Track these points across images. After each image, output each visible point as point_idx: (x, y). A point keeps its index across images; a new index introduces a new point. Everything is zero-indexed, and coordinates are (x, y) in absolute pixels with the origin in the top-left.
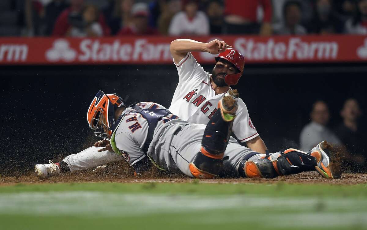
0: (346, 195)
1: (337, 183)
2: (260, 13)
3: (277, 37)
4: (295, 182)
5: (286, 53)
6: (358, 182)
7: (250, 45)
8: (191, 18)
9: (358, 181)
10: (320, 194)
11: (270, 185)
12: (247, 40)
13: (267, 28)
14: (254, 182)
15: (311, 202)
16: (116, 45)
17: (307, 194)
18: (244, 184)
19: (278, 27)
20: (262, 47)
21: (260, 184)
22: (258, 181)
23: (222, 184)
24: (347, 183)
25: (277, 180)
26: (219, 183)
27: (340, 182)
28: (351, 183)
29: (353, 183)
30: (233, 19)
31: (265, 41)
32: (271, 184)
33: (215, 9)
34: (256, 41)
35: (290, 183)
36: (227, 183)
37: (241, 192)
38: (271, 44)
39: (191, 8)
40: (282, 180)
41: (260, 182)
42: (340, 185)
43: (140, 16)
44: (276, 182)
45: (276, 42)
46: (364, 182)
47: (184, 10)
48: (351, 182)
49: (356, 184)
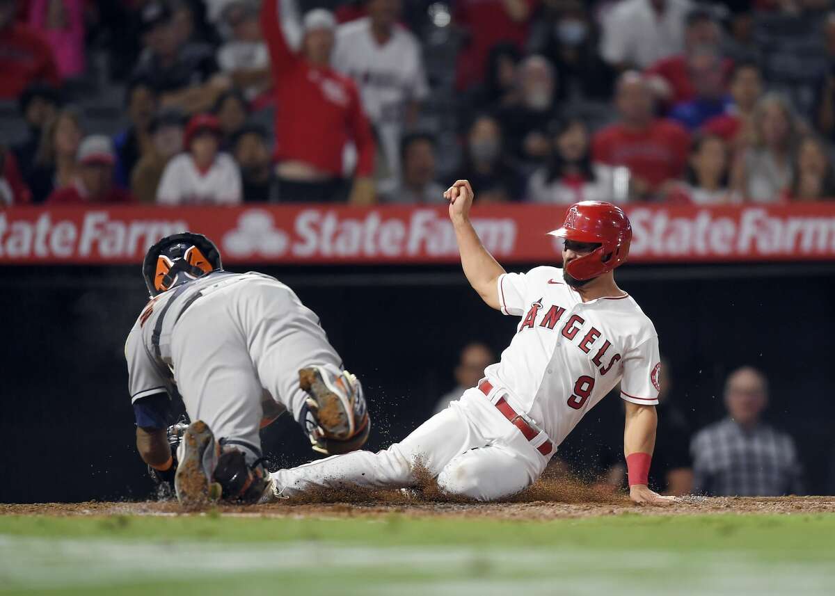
0: (535, 542)
1: (514, 518)
2: (350, 157)
3: (387, 207)
4: (425, 515)
5: (404, 242)
6: (557, 515)
7: (330, 224)
8: (204, 168)
9: (557, 512)
10: (476, 541)
11: (371, 522)
12: (324, 214)
13: (363, 190)
14: (338, 515)
15: (458, 557)
16: (44, 224)
17: (449, 541)
18: (318, 520)
19: (389, 185)
20: (354, 228)
21: (350, 520)
22: (345, 514)
23: (269, 519)
24: (534, 518)
25: (386, 511)
26: (264, 518)
27: (519, 514)
28: (542, 518)
29: (548, 518)
30: (293, 170)
31: (360, 216)
32: (374, 518)
33: (252, 147)
34: (341, 218)
35: (414, 517)
36: (279, 516)
37: (312, 536)
38: (373, 222)
39: (202, 146)
40: (397, 511)
41: (351, 516)
42: (519, 521)
43: (95, 163)
44: (384, 514)
45: (385, 218)
46: (570, 515)
47: (187, 149)
48: (543, 514)
49: (552, 519)
